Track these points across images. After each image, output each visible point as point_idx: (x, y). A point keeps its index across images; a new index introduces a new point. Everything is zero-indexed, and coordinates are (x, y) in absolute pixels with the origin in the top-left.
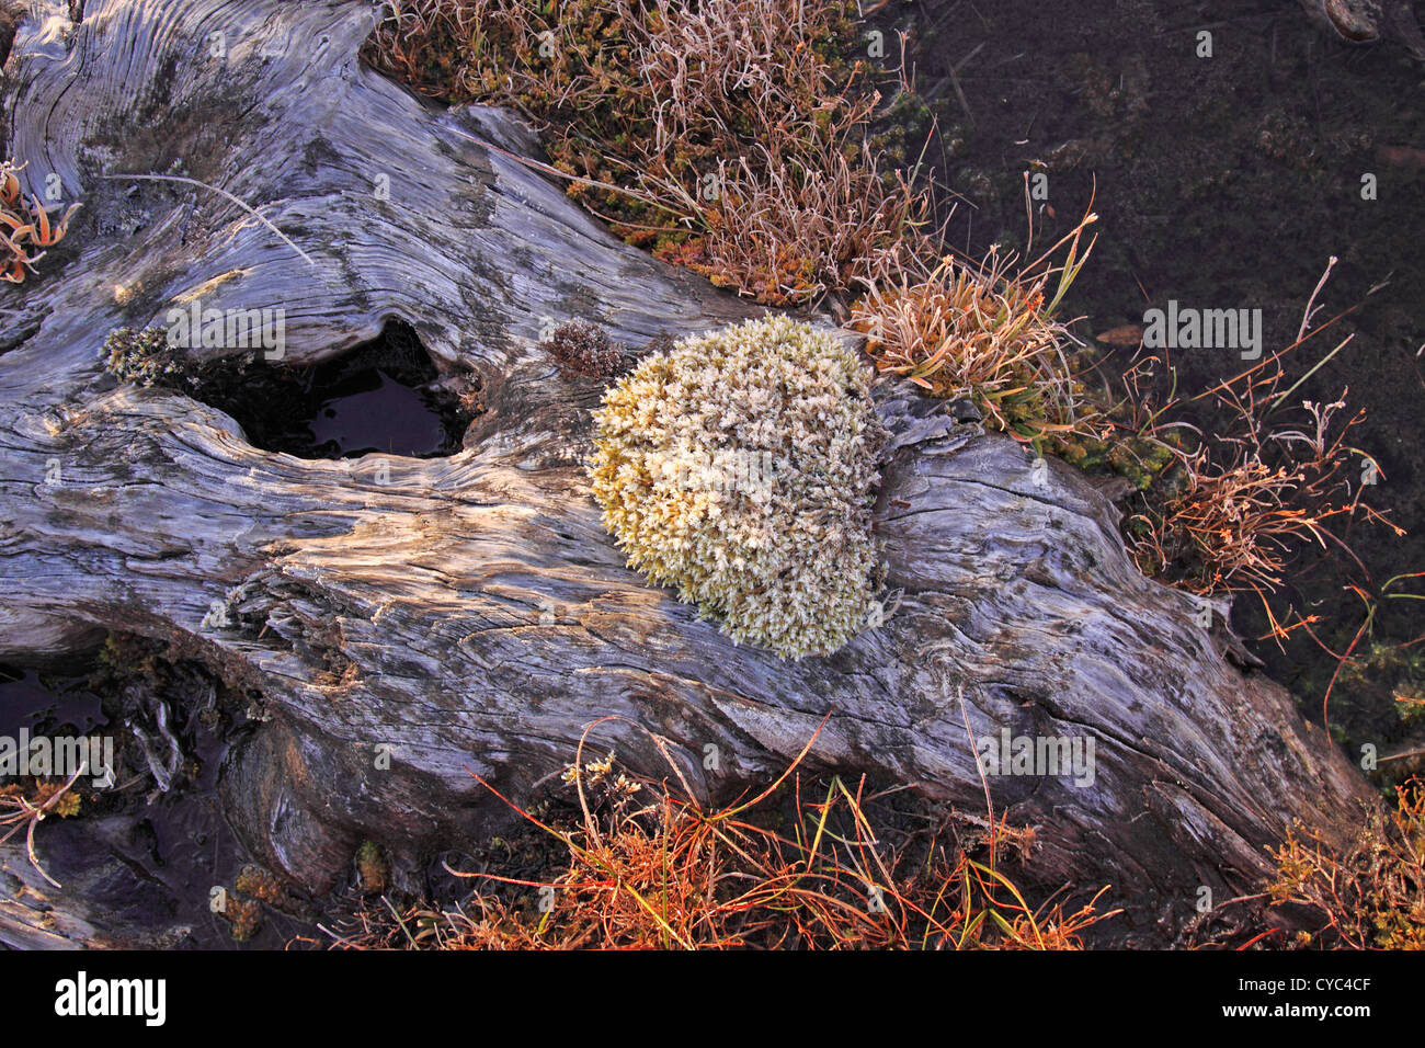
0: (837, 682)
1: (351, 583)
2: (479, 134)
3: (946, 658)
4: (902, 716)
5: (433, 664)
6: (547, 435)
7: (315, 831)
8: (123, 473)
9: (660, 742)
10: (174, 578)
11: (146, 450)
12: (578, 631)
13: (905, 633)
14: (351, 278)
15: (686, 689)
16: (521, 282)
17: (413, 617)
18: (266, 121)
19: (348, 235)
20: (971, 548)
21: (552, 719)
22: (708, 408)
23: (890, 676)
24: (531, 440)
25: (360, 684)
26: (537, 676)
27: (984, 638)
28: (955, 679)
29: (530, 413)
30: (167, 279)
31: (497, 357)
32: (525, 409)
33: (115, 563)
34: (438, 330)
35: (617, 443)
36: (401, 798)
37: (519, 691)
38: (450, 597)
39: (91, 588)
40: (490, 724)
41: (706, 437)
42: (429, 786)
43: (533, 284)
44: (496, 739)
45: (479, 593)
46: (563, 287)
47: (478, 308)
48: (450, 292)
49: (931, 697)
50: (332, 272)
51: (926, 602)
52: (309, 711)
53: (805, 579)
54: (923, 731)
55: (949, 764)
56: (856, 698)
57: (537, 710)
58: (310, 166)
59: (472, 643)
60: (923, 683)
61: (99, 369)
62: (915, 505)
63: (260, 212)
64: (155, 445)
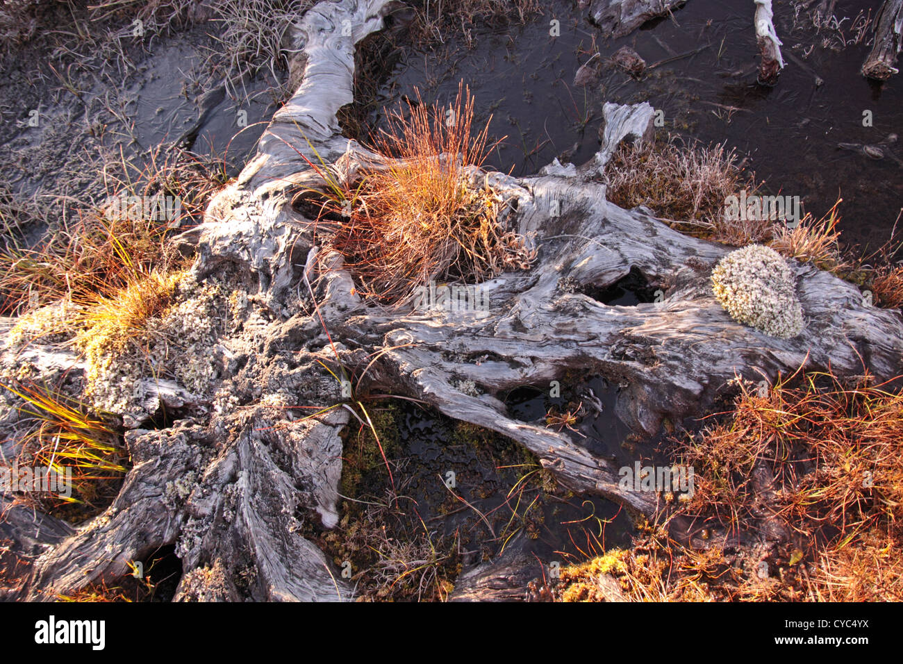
0: (801, 344)
1: (652, 335)
2: (643, 214)
3: (830, 333)
4: (823, 352)
5: (681, 356)
6: (694, 288)
7: (651, 416)
8: (575, 315)
9: (755, 368)
10: (592, 346)
11: (581, 308)
12: (723, 339)
13: (814, 328)
14: (622, 255)
15: (761, 350)
16: (671, 249)
17: (673, 342)
18: (590, 215)
19: (618, 244)
20: (827, 301)
21: (720, 367)
22: (746, 268)
23: (815, 340)
24: (689, 291)
25: (662, 364)
26: (714, 354)
27: (840, 326)
28: (835, 338)
29: (687, 283)
30: (572, 261)
31: (669, 272)
32: (685, 283)
33: (574, 344)
34: (649, 267)
35: (721, 283)
36: (678, 400)
37: (709, 360)
38: (683, 335)
39: (568, 353)
40: (702, 371)
41: (748, 276)
42: (687, 393)
43: (675, 250)
44: (704, 376)
45: (691, 333)
46: (684, 249)
47: (659, 258)
48: (651, 256)
49: (829, 344)
50: (616, 254)
51: (818, 319)
52: (647, 376)
53: (787, 312)
54: (830, 354)
55: (840, 363)
56: (807, 347)
57: (715, 365)
58: (603, 226)
59: (693, 347)
60: (825, 341)
61: (557, 289)
62: (807, 292)
63: (593, 239)
64: (583, 306)
